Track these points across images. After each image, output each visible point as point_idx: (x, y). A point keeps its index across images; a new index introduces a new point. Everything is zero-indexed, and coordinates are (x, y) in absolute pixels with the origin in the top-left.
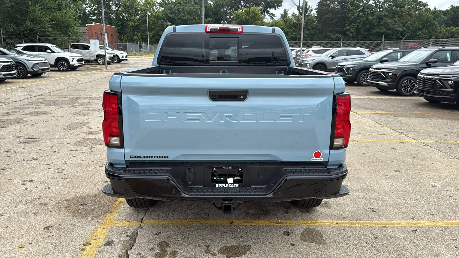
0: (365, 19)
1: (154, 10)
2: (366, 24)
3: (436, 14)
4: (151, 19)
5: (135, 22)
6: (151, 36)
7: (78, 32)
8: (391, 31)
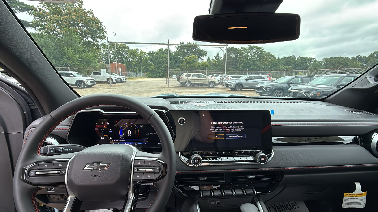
0: (247, 62)
1: (145, 57)
2: (247, 64)
3: (279, 60)
4: (143, 60)
5: (135, 62)
6: (143, 69)
7: (96, 65)
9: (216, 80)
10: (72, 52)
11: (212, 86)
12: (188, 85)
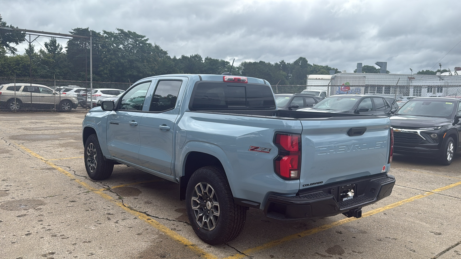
0: (117, 61)
2: (119, 67)
8: (142, 74)
9: (74, 98)
11: (67, 108)
12: (15, 107)
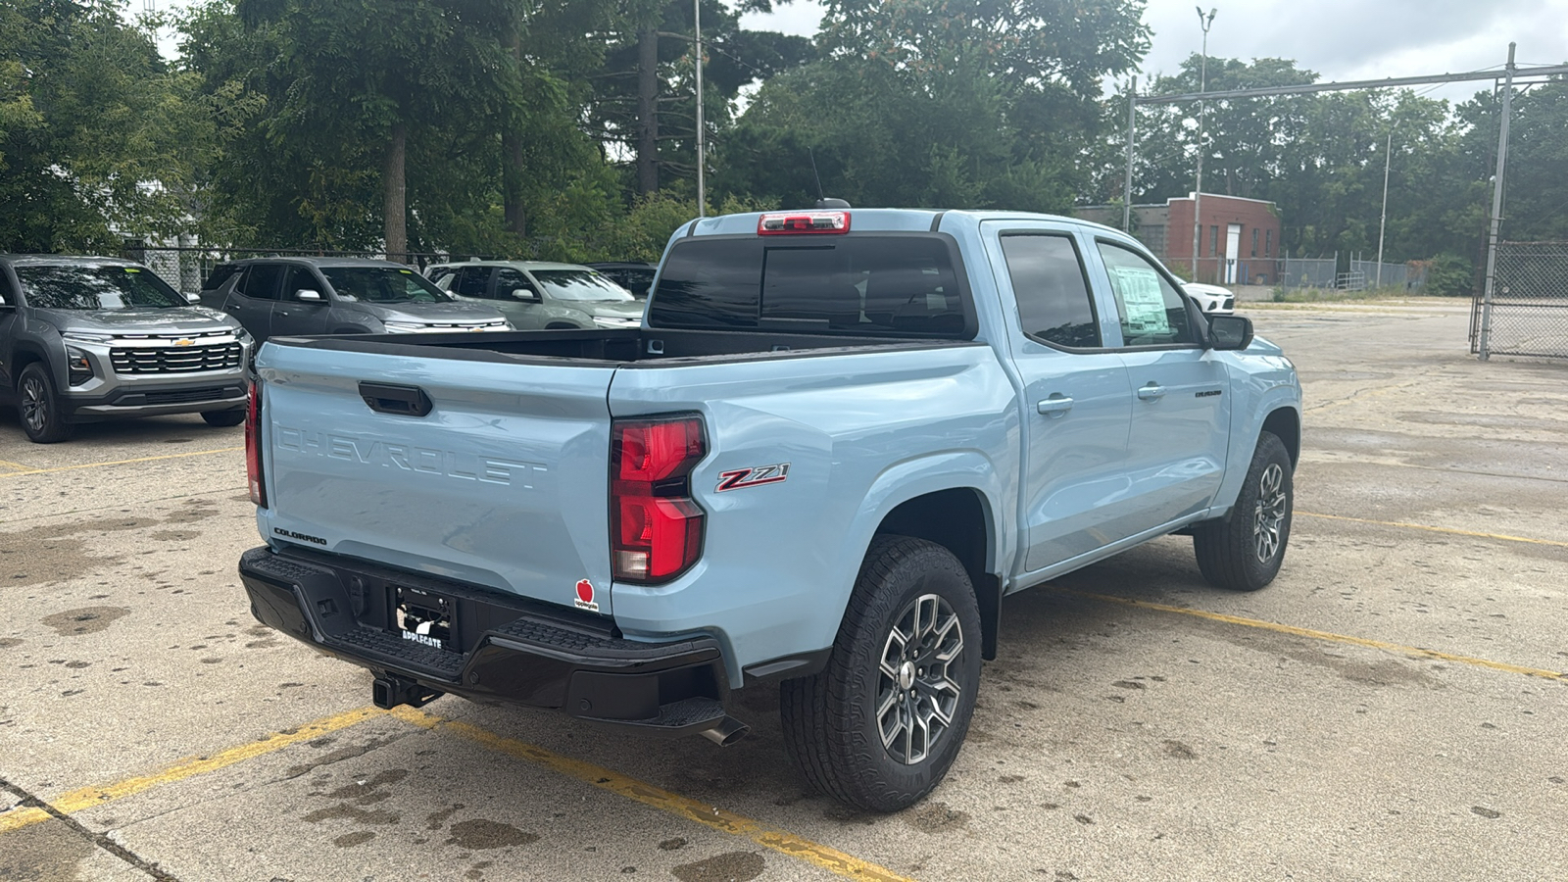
1: (1431, 137)
4: (1413, 167)
5: (1350, 184)
10: (960, 169)
